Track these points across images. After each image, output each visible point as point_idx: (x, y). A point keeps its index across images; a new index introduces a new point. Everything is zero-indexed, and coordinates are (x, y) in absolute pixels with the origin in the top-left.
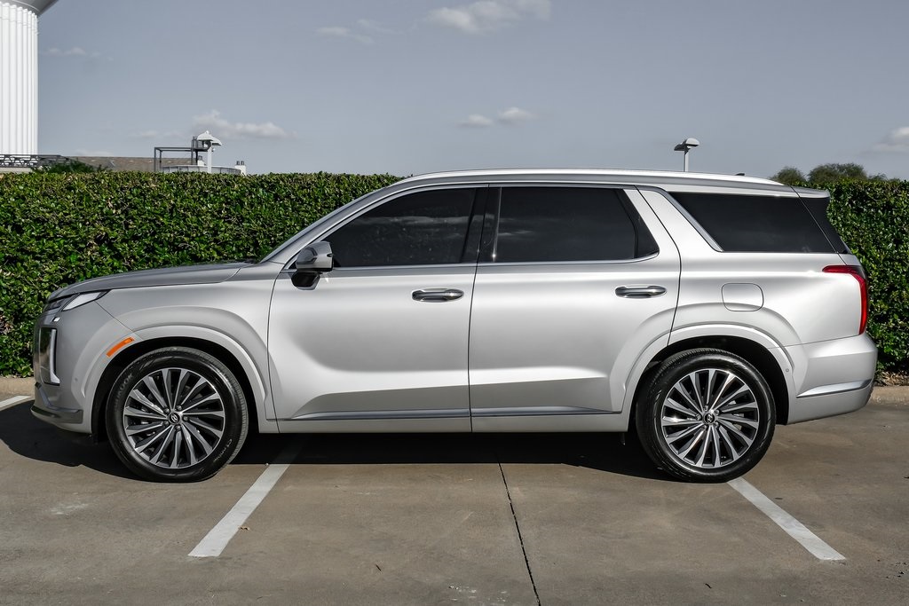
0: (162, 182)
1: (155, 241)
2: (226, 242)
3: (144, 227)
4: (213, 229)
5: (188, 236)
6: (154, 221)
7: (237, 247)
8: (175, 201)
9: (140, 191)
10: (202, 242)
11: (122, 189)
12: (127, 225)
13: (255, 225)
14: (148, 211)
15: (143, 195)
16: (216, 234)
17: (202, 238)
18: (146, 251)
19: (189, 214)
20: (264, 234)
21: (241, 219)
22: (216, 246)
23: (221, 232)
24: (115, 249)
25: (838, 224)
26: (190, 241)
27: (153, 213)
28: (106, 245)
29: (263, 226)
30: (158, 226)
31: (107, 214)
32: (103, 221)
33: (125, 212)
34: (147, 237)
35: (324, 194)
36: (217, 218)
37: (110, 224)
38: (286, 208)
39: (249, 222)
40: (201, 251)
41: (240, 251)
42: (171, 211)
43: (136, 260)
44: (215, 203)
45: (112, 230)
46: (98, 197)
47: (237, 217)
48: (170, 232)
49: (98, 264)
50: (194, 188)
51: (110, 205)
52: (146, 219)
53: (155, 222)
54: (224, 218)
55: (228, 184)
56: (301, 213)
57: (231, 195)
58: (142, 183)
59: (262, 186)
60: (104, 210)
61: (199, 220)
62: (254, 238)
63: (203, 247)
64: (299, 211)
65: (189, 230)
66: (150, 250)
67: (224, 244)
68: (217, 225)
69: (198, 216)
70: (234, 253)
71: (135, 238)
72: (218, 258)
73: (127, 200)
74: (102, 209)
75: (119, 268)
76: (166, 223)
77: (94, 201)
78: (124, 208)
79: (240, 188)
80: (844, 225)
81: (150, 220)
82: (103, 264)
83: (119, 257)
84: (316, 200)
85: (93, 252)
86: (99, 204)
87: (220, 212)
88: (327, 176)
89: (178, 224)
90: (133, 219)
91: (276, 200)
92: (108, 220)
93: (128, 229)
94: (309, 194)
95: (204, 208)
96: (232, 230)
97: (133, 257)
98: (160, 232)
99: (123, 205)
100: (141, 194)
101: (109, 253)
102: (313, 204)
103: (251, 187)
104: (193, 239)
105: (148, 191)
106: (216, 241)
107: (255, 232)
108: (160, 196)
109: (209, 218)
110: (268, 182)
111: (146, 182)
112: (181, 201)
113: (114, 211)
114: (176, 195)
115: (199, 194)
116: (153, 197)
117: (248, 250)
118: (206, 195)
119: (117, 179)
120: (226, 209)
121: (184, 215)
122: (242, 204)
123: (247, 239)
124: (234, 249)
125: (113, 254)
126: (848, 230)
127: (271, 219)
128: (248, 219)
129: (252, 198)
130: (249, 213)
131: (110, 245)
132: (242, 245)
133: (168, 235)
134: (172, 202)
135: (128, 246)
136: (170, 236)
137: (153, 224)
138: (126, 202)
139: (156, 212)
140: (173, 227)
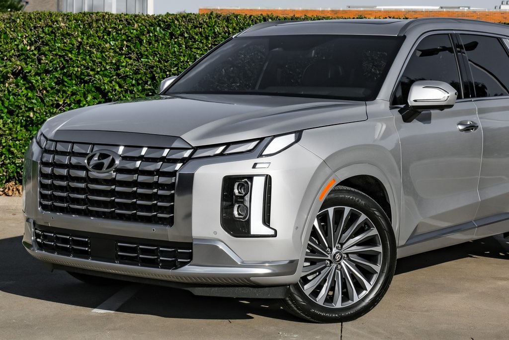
0: (70, 21)
1: (64, 74)
2: (127, 76)
3: (55, 62)
4: (115, 64)
5: (93, 70)
6: (63, 56)
7: (137, 80)
8: (82, 39)
9: (51, 29)
10: (105, 76)
11: (35, 28)
12: (39, 60)
13: (152, 61)
14: (59, 47)
15: (54, 33)
16: (118, 69)
17: (106, 72)
18: (56, 83)
19: (94, 50)
20: (161, 69)
21: (140, 56)
22: (118, 80)
23: (123, 66)
24: (29, 82)
26: (95, 75)
27: (63, 50)
28: (22, 78)
29: (159, 61)
30: (67, 61)
31: (22, 50)
32: (19, 56)
33: (38, 49)
34: (57, 71)
35: (214, 33)
36: (119, 54)
37: (25, 59)
38: (180, 45)
39: (147, 57)
40: (104, 83)
41: (139, 84)
42: (78, 48)
43: (47, 91)
44: (117, 40)
45: (27, 64)
46: (15, 35)
47: (137, 54)
48: (78, 67)
49: (14, 94)
50: (99, 27)
51: (25, 42)
52: (56, 55)
53: (64, 58)
54: (126, 55)
55: (129, 24)
56: (193, 50)
57: (132, 33)
58: (53, 22)
59: (159, 25)
60: (20, 47)
61: (103, 56)
62: (152, 72)
63: (106, 80)
64: (191, 48)
65: (94, 65)
66: (60, 82)
67: (125, 78)
68: (119, 61)
69: (102, 52)
70: (133, 85)
71: (47, 72)
72: (120, 90)
73: (39, 37)
74: (17, 45)
75: (33, 99)
76: (74, 58)
77: (11, 39)
78: (38, 44)
79: (139, 27)
81: (60, 56)
82: (19, 95)
83: (32, 88)
84: (207, 38)
85: (10, 84)
86: (15, 41)
87: (121, 49)
88: (218, 16)
89: (85, 60)
90: (45, 55)
91: (171, 38)
92: (22, 55)
93: (40, 63)
94: (201, 33)
95: (107, 45)
96: (131, 65)
97: (45, 89)
98: (69, 67)
99: (36, 42)
100: (52, 32)
101: (24, 84)
102: (205, 41)
103: (150, 26)
104: (98, 73)
105: (58, 30)
106: (118, 75)
107: (152, 67)
108: (68, 34)
109: (112, 54)
110: (164, 22)
111: (57, 21)
112: (87, 39)
113: (28, 48)
114: (82, 33)
115: (103, 32)
116: (63, 35)
117: (146, 83)
118: (109, 33)
119: (31, 18)
120: (127, 46)
121: (90, 51)
122: (141, 41)
123: (145, 74)
124: (134, 82)
125: (27, 86)
127: (167, 55)
128: (146, 55)
129: (150, 36)
130: (147, 50)
131: (25, 78)
132: (141, 78)
133: (76, 69)
134: (79, 40)
135: (41, 79)
136: (78, 70)
137: (62, 59)
138: (39, 39)
139: (66, 48)
140: (80, 62)
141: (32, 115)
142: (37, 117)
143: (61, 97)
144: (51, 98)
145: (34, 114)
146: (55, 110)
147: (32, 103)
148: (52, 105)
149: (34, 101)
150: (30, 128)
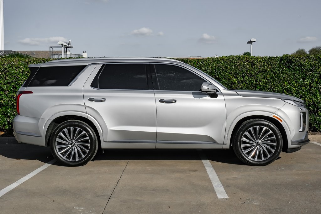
0: (19, 62)
1: (16, 84)
3: (12, 79)
6: (16, 77)
8: (24, 69)
9: (10, 65)
12: (5, 78)
14: (13, 73)
18: (13, 88)
25: (279, 72)
27: (15, 74)
30: (17, 78)
34: (13, 83)
42: (22, 73)
43: (9, 91)
48: (22, 81)
52: (13, 76)
58: (12, 62)
71: (9, 83)
73: (6, 69)
75: (3, 95)
76: (20, 77)
78: (5, 72)
80: (282, 73)
81: (14, 76)
89: (25, 78)
90: (8, 76)
93: (6, 80)
97: (8, 90)
98: (18, 81)
99: (4, 71)
100: (11, 66)
105: (14, 65)
108: (18, 67)
111: (13, 62)
112: (26, 69)
114: (24, 67)
126: (284, 75)
133: (21, 82)
134: (23, 69)
135: (6, 86)
136: (22, 83)
137: (15, 78)
138: (5, 70)
139: (17, 73)
140: (23, 79)
141: (2, 102)
142: (5, 103)
143: (15, 93)
144: (10, 94)
145: (3, 101)
146: (12, 99)
147: (2, 96)
148: (11, 97)
149: (3, 96)
150: (2, 107)
